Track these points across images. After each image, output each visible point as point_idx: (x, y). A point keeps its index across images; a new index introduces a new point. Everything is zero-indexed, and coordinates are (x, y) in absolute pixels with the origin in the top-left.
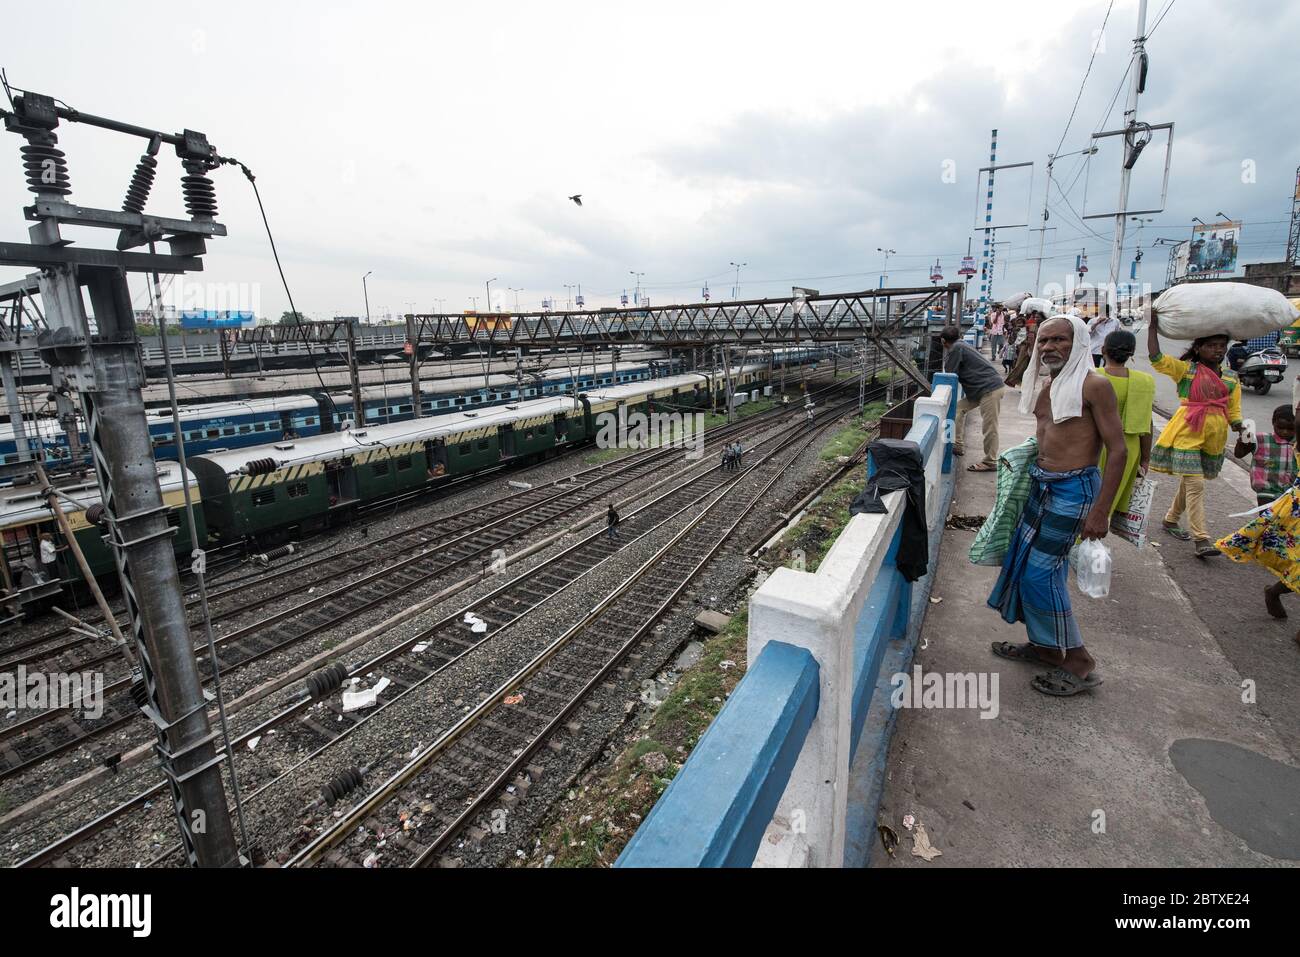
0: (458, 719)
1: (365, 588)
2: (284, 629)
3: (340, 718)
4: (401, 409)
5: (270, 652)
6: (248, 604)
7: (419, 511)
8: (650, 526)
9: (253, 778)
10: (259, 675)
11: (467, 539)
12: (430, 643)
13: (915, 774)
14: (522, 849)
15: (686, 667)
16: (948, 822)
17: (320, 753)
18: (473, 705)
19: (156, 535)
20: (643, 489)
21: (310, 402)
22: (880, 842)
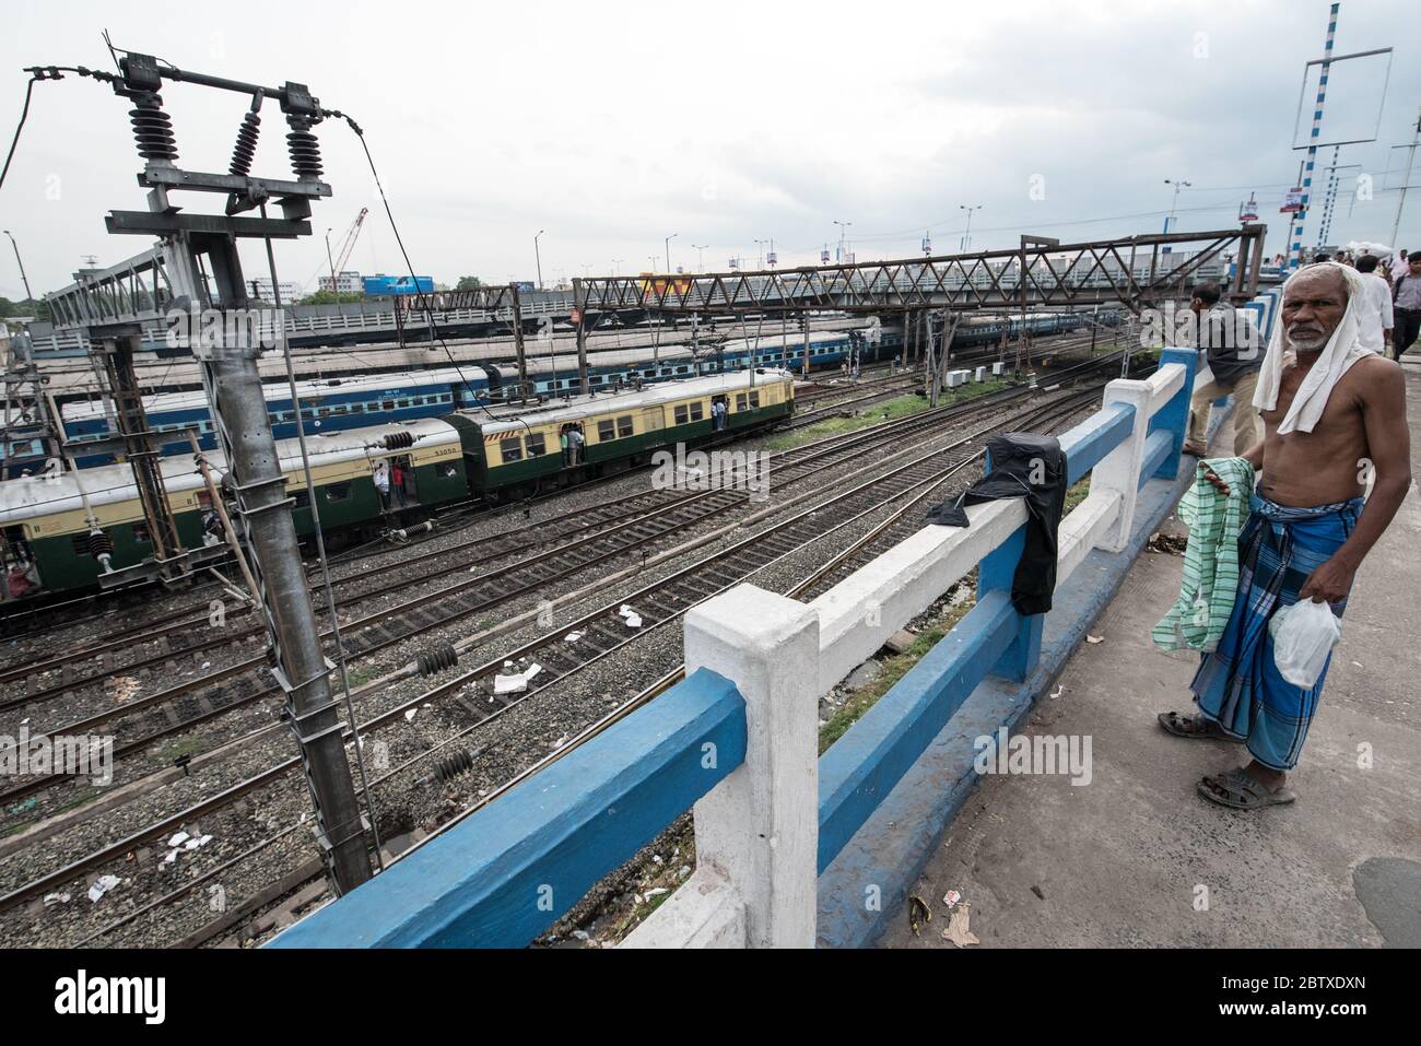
0: (605, 714)
1: (523, 571)
2: (445, 606)
3: (491, 700)
4: (571, 383)
5: (430, 628)
6: (413, 579)
7: (582, 494)
8: (833, 525)
9: (407, 748)
10: (419, 649)
11: (630, 527)
12: (584, 633)
13: (983, 844)
14: (659, 855)
15: (859, 686)
16: (1002, 907)
17: (470, 732)
18: (621, 701)
19: (274, 504)
20: (829, 481)
21: (478, 374)
22: (907, 915)
